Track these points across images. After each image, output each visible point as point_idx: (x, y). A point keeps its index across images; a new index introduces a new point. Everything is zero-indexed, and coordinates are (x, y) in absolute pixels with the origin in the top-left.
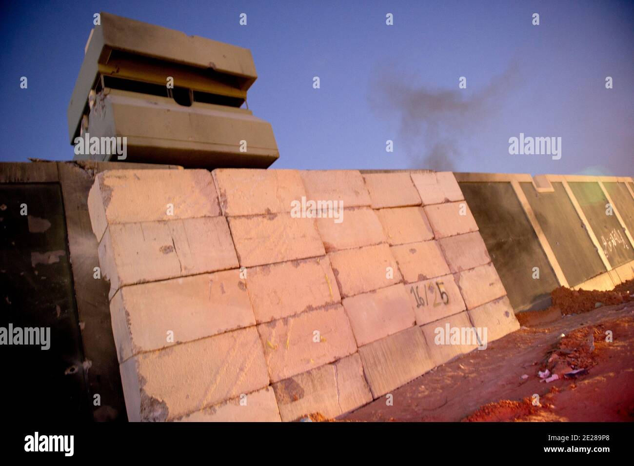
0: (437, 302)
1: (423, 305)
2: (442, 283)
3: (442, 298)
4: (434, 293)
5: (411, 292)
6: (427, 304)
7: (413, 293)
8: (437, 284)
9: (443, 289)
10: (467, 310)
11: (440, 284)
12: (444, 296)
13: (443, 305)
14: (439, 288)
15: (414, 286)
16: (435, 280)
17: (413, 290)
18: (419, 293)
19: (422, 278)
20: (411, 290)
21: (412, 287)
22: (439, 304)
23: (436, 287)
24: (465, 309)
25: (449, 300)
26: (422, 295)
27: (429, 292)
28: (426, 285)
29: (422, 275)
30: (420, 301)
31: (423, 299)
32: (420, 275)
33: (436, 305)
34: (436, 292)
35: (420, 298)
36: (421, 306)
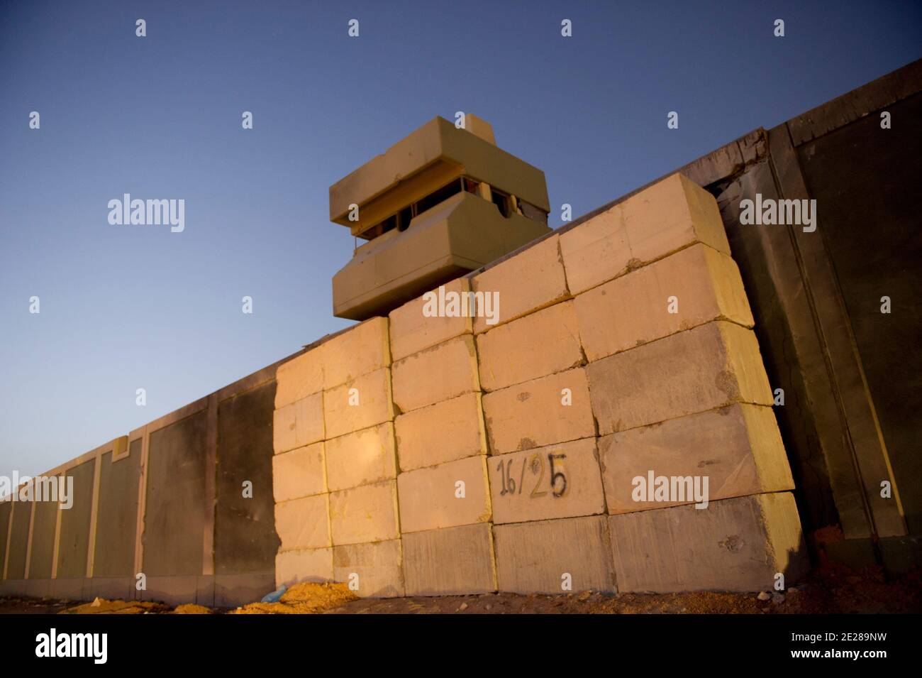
0: (539, 490)
1: (512, 491)
2: (563, 456)
3: (553, 483)
4: (538, 475)
5: (498, 470)
6: (520, 492)
7: (501, 470)
8: (551, 457)
9: (559, 467)
10: (606, 512)
11: (558, 457)
12: (559, 481)
13: (550, 495)
14: (552, 465)
15: (506, 458)
16: (549, 450)
17: (503, 464)
18: (510, 472)
19: (527, 445)
20: (499, 466)
21: (502, 462)
22: (543, 494)
23: (548, 463)
24: (602, 510)
25: (566, 491)
26: (515, 475)
27: (528, 472)
28: (528, 460)
29: (529, 440)
30: (509, 485)
31: (514, 484)
32: (526, 439)
33: (535, 495)
34: (542, 473)
35: (510, 480)
36: (508, 495)
